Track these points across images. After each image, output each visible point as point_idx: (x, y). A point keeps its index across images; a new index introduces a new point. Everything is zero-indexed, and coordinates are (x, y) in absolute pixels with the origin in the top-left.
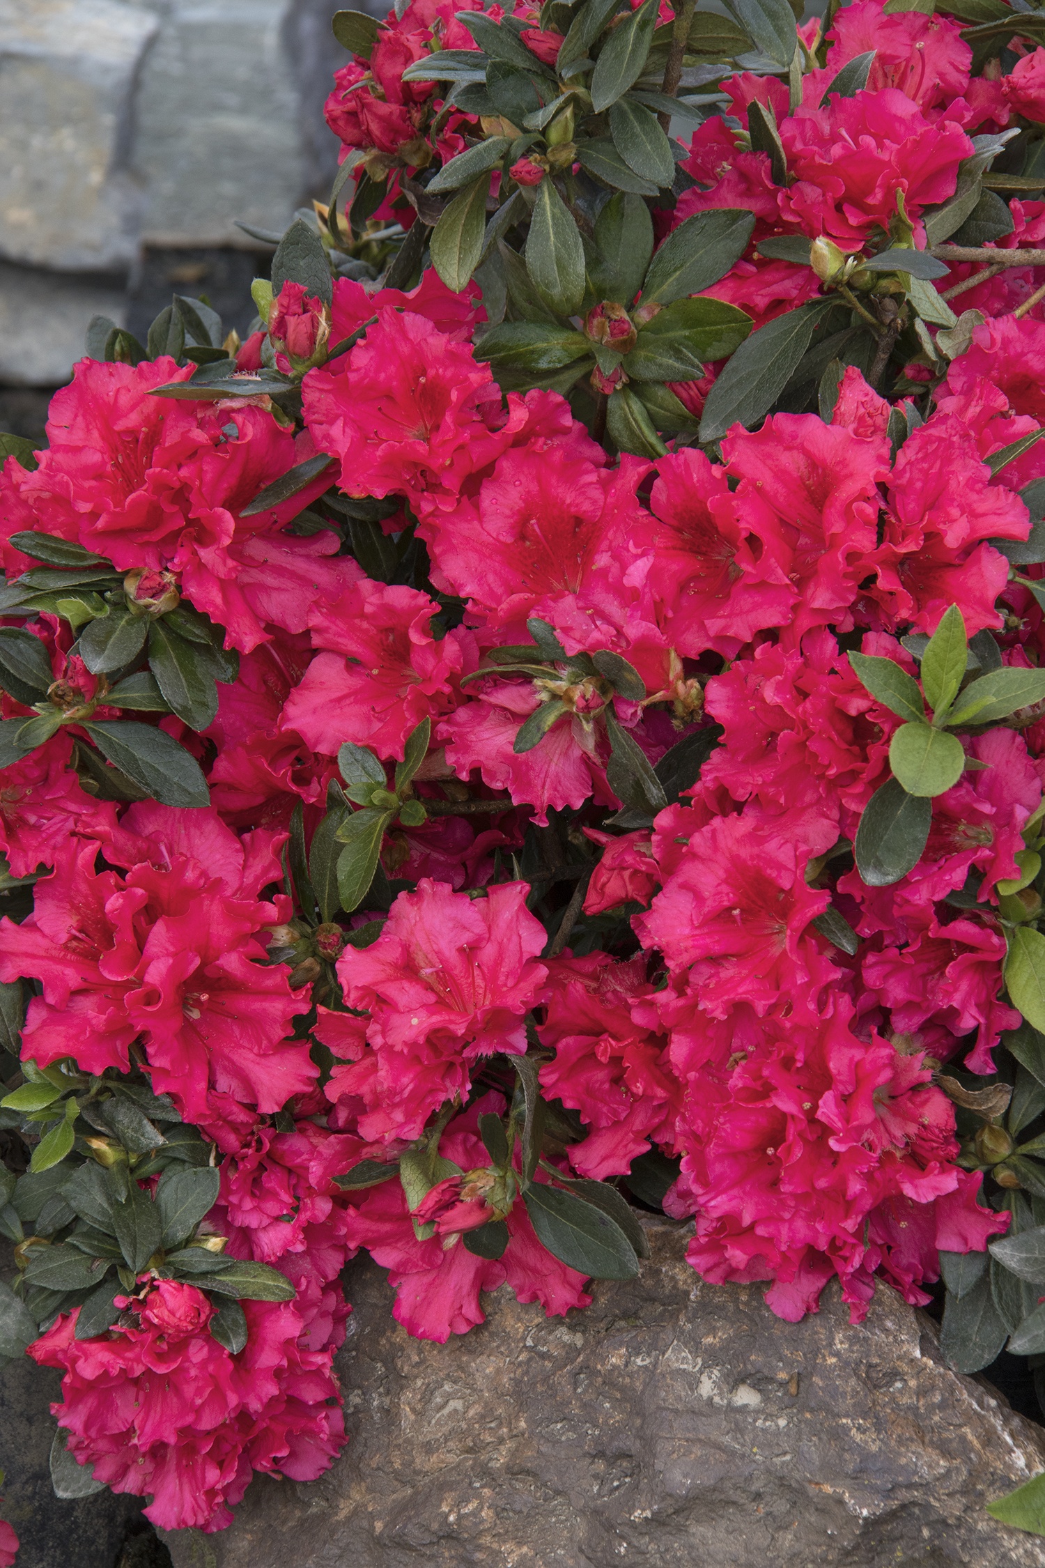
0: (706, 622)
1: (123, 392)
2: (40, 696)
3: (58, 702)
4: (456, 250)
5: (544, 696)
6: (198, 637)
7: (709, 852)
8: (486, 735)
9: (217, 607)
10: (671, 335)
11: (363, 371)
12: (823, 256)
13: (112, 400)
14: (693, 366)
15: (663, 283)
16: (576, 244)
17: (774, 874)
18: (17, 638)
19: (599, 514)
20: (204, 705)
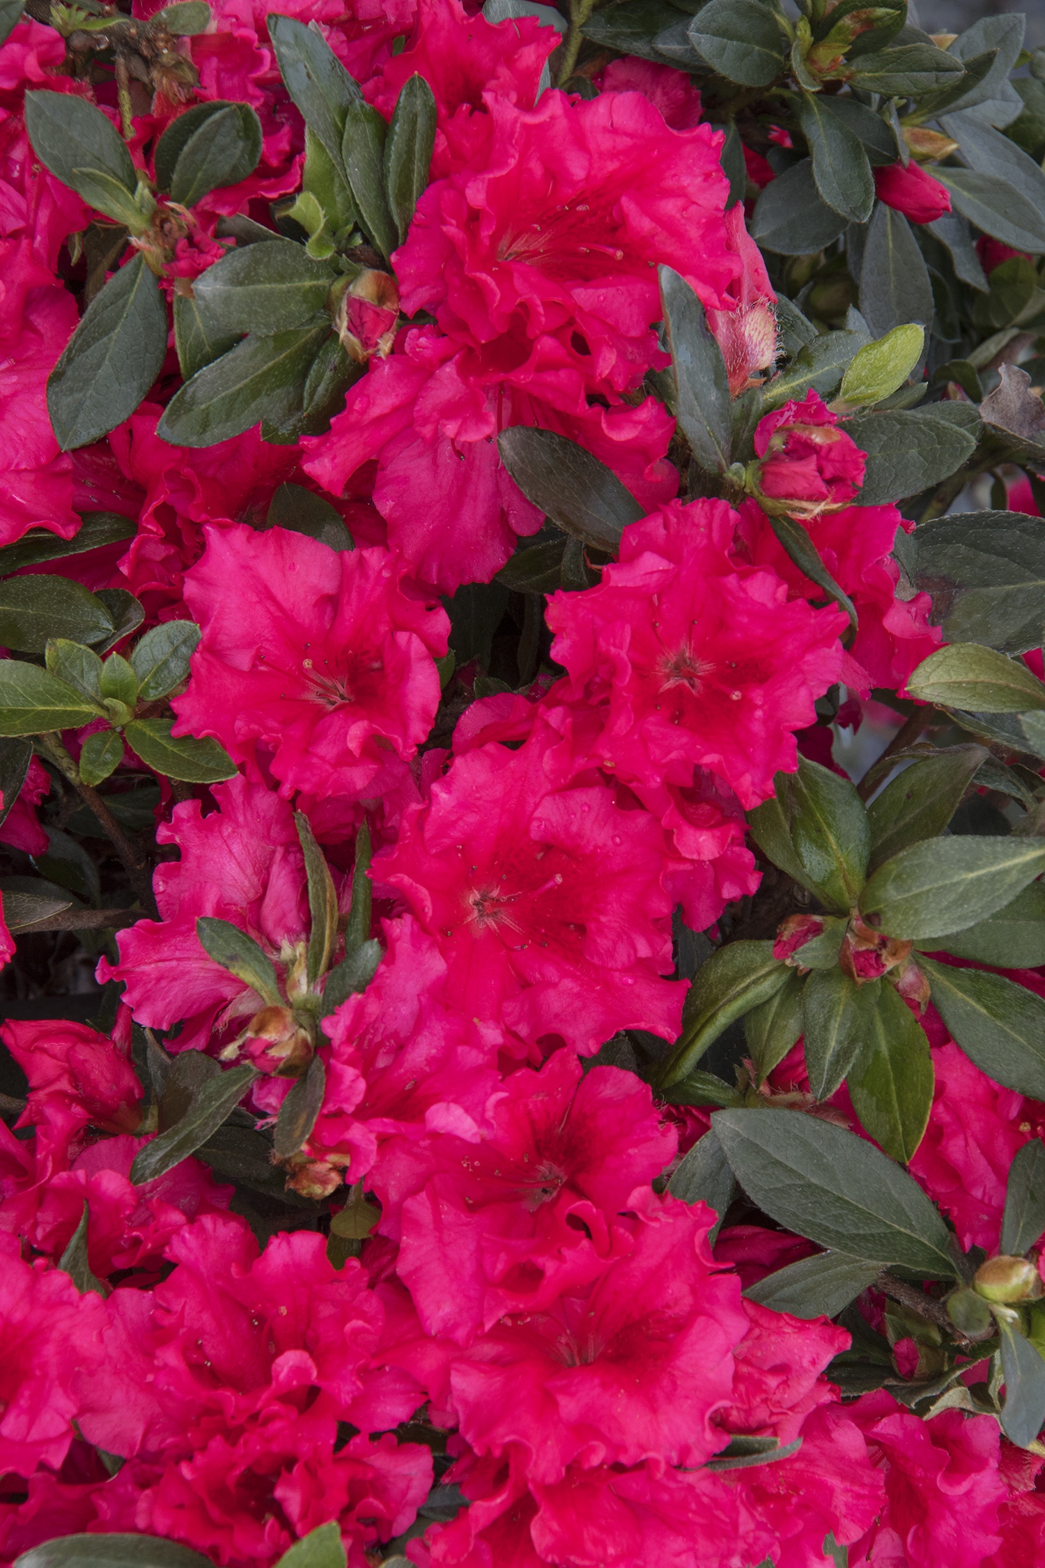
0: (423, 1194)
1: (680, 202)
2: (161, 192)
3: (159, 219)
4: (971, 677)
5: (287, 952)
6: (312, 395)
7: (43, 1298)
8: (236, 848)
9: (363, 412)
10: (880, 1028)
11: (742, 595)
12: (1007, 1278)
13: (669, 183)
14: (830, 1082)
15: (965, 991)
16: (963, 918)
17: (23, 1402)
18: (247, 137)
19: (596, 960)
20: (205, 426)
